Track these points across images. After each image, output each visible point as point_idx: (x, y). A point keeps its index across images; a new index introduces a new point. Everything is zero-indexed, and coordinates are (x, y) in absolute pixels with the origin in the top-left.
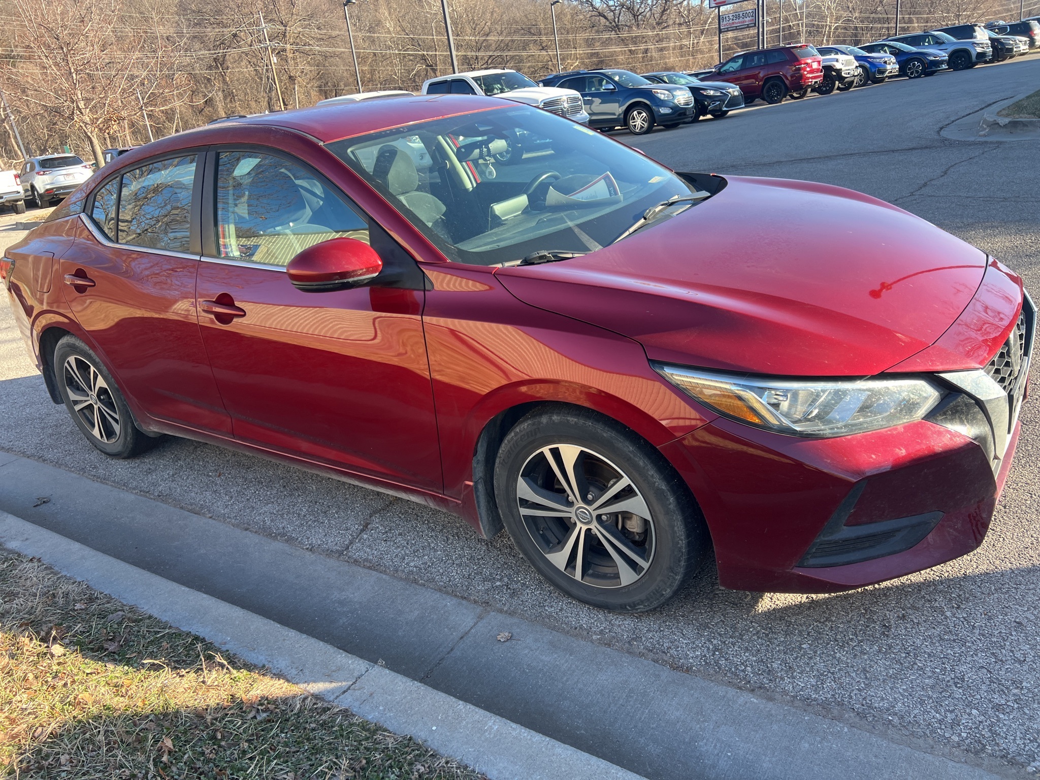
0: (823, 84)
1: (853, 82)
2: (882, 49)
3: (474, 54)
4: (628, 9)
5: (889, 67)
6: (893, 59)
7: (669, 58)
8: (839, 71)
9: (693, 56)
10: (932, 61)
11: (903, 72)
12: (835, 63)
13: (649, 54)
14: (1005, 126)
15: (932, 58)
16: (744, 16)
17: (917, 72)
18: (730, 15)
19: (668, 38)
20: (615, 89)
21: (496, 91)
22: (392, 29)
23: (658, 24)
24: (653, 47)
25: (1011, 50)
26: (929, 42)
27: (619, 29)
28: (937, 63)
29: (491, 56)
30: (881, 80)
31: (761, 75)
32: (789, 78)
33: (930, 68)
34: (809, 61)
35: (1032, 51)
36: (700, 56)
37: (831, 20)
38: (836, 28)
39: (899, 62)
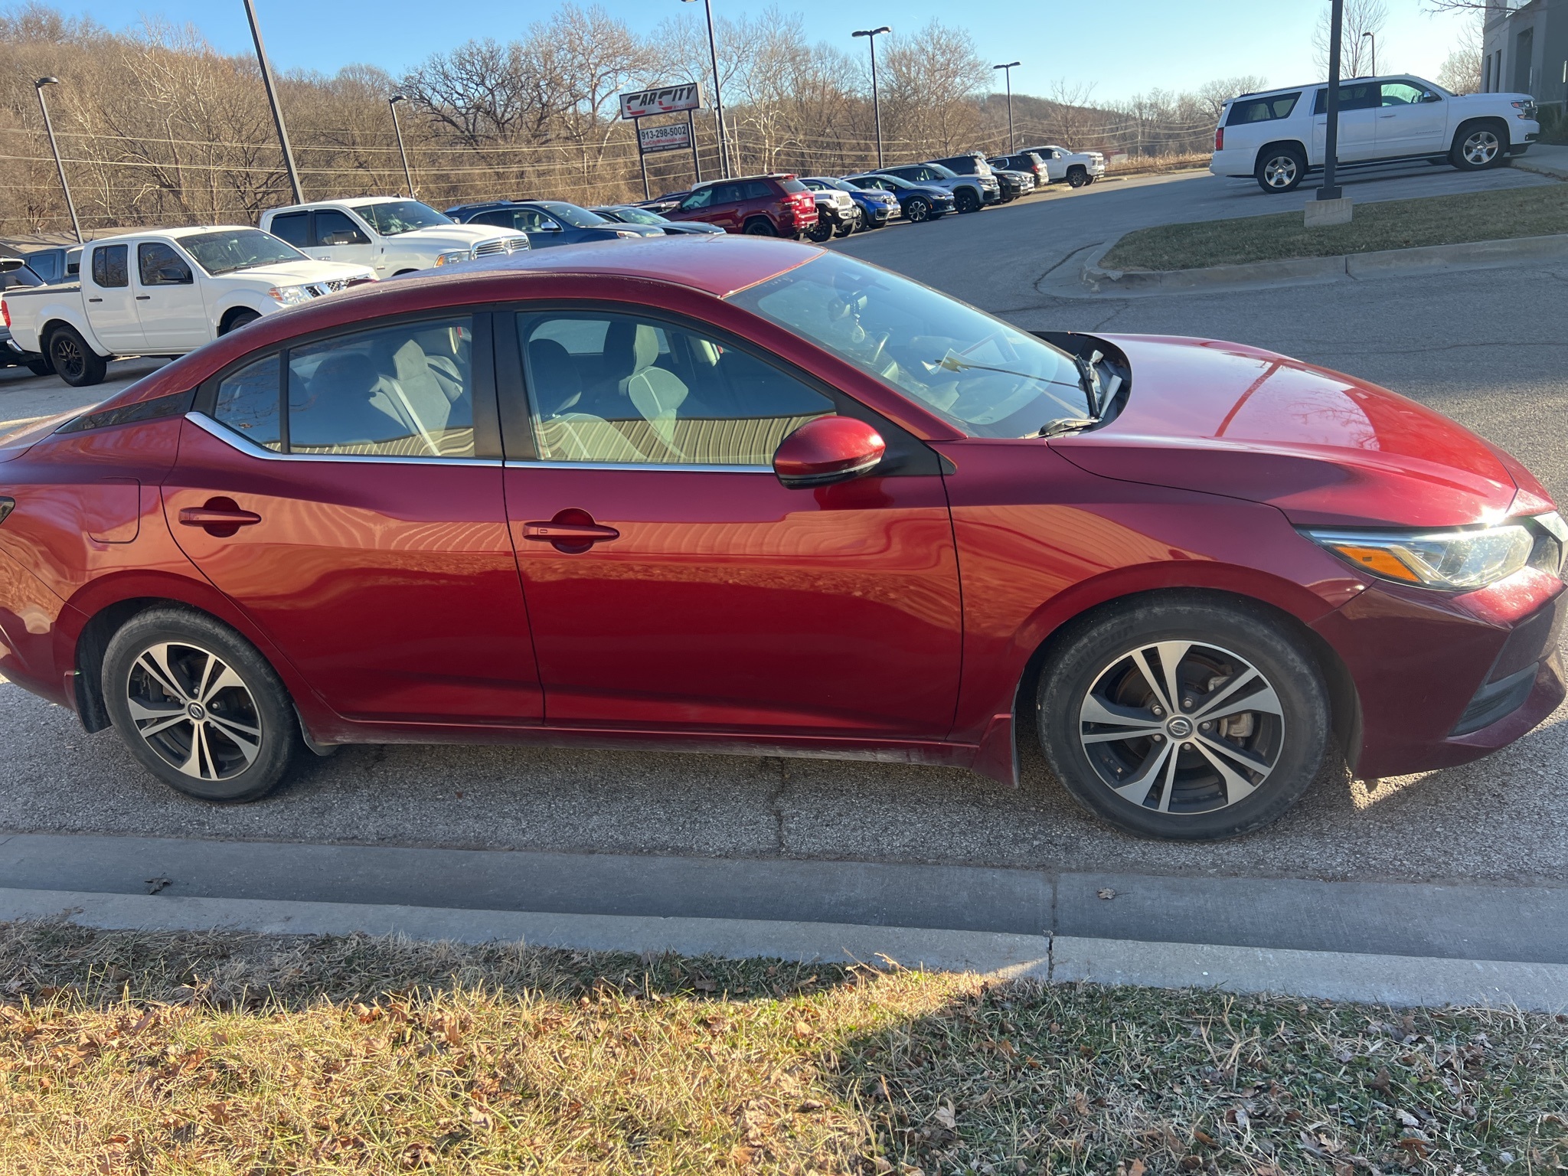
0: (818, 228)
1: (851, 225)
2: (874, 184)
3: (241, 169)
4: (488, 113)
5: (889, 207)
6: (893, 197)
7: (556, 186)
8: (834, 212)
9: (590, 184)
10: (936, 201)
11: (905, 214)
12: (828, 201)
13: (526, 180)
14: (1119, 281)
15: (936, 197)
16: (673, 132)
17: (921, 214)
18: (654, 130)
19: (550, 158)
20: (560, 229)
21: (394, 229)
22: (88, 126)
23: (535, 136)
24: (530, 169)
25: (1017, 189)
26: (925, 177)
27: (476, 141)
28: (943, 204)
29: (272, 174)
30: (881, 224)
31: (739, 214)
32: (778, 219)
33: (935, 211)
34: (799, 197)
35: (1039, 189)
36: (600, 185)
37: (770, 142)
38: (778, 154)
39: (900, 201)
